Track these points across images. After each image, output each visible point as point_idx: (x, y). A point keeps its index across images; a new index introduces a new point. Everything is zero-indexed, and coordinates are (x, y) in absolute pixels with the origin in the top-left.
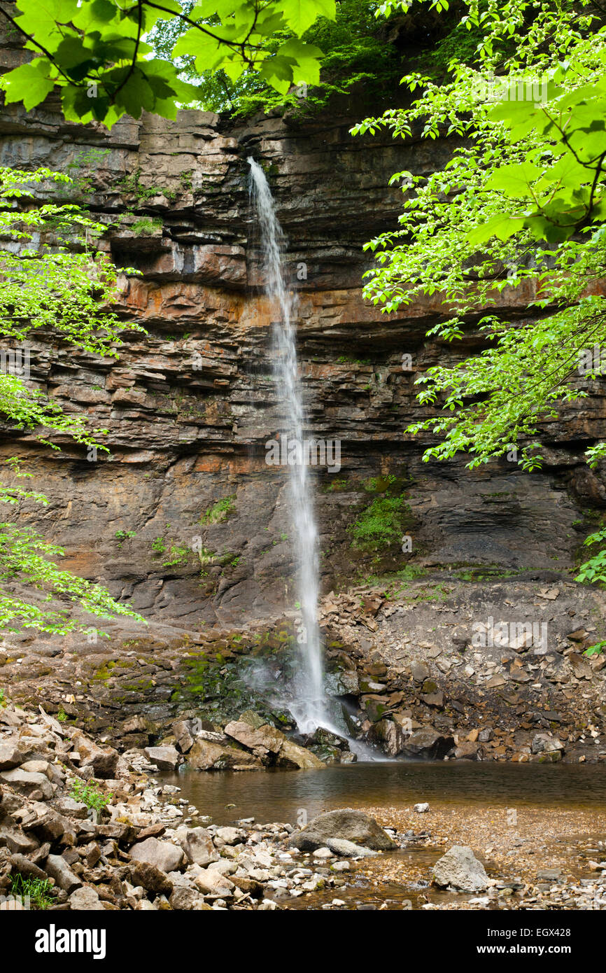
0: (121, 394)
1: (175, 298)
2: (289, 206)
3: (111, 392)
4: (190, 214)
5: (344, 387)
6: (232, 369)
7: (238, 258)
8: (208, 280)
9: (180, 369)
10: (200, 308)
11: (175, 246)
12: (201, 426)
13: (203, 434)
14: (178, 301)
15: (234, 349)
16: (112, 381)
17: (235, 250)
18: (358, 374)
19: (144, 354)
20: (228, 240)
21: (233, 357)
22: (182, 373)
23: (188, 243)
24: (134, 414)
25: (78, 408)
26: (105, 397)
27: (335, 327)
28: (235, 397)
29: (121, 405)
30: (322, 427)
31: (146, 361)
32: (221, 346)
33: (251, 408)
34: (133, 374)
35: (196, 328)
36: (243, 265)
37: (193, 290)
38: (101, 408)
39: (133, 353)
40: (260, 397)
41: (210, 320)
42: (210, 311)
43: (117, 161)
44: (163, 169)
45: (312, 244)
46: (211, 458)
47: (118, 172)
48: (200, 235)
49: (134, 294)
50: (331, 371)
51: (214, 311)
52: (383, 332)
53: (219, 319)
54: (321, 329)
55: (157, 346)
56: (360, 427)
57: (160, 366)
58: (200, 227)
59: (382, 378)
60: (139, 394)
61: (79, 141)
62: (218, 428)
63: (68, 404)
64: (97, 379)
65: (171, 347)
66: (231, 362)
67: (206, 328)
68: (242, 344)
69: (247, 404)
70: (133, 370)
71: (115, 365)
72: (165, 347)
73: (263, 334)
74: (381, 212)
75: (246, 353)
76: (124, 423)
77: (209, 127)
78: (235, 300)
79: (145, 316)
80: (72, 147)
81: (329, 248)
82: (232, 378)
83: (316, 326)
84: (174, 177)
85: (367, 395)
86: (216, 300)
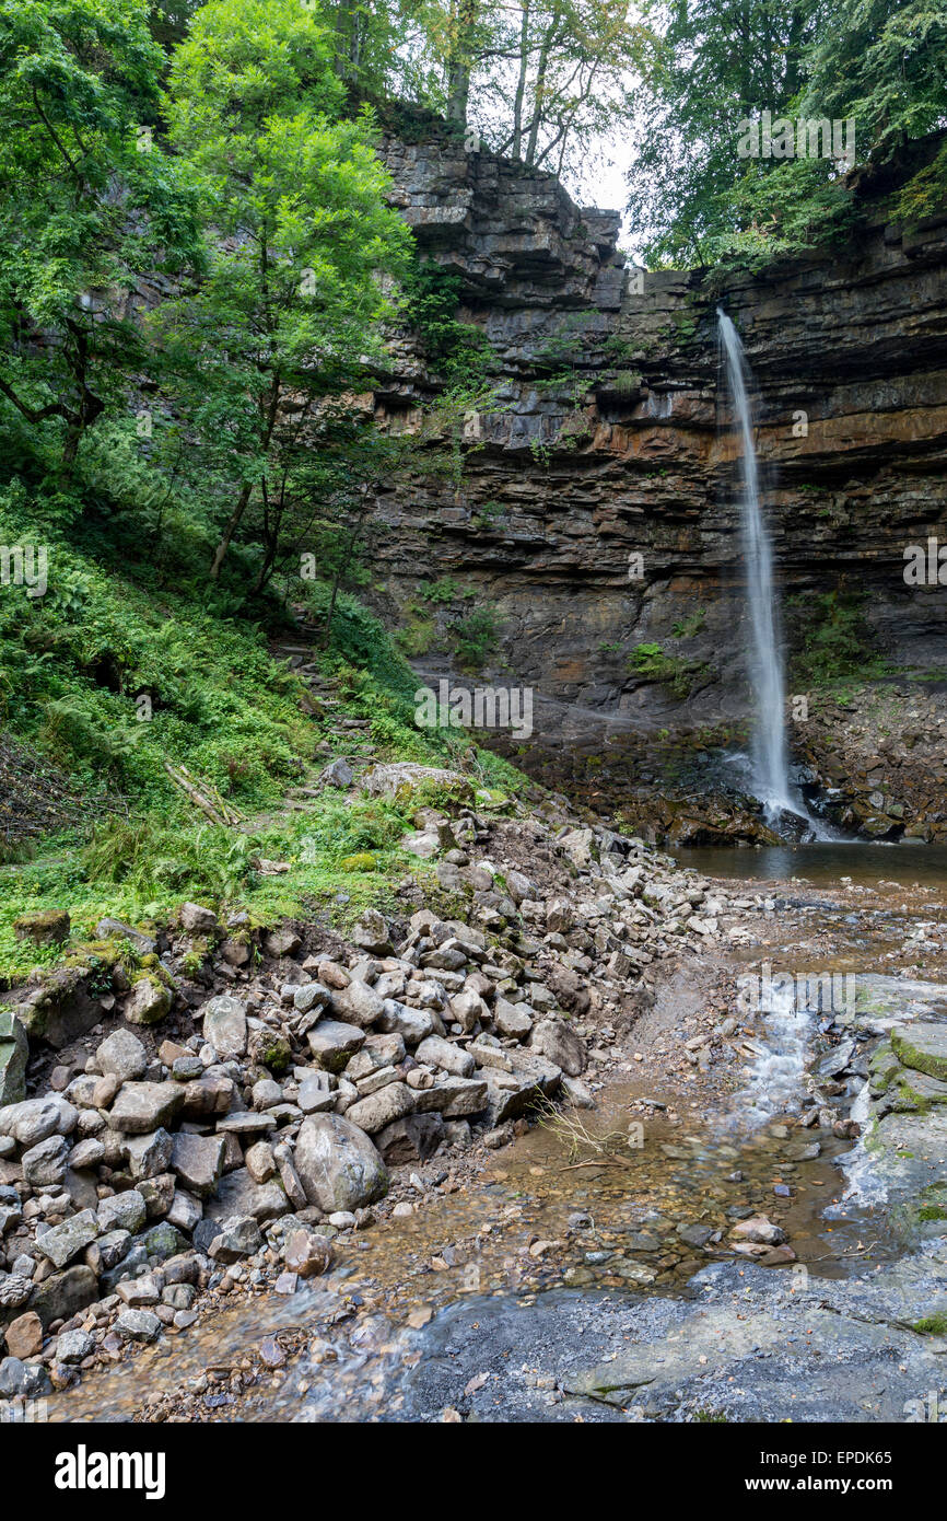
0: (605, 527)
1: (652, 440)
2: (754, 350)
3: (597, 525)
4: (665, 365)
5: (803, 512)
6: (702, 501)
7: (708, 401)
8: (680, 422)
9: (656, 502)
10: (673, 448)
11: (651, 394)
12: (674, 552)
13: (676, 559)
14: (656, 443)
15: (704, 483)
16: (597, 516)
17: (705, 394)
18: (817, 500)
19: (624, 491)
20: (699, 386)
21: (702, 490)
22: (658, 506)
23: (662, 392)
24: (616, 543)
25: (570, 540)
26: (592, 530)
27: (797, 458)
28: (704, 525)
29: (606, 536)
30: (783, 549)
31: (626, 498)
32: (692, 480)
33: (717, 534)
34: (615, 508)
35: (671, 465)
36: (712, 406)
37: (667, 432)
38: (590, 539)
39: (616, 490)
40: (726, 523)
41: (682, 459)
42: (682, 450)
43: (602, 322)
44: (642, 326)
45: (776, 384)
46: (682, 579)
47: (602, 333)
48: (675, 383)
49: (617, 439)
50: (790, 499)
51: (685, 449)
52: (841, 460)
53: (691, 457)
54: (784, 461)
55: (636, 483)
56: (818, 547)
57: (639, 501)
58: (674, 375)
59: (841, 502)
60: (620, 526)
61: (569, 308)
62: (689, 553)
63: (560, 537)
64: (585, 515)
65: (647, 484)
66: (700, 495)
67: (678, 465)
68: (711, 477)
69: (715, 530)
70: (614, 506)
71: (600, 502)
72: (642, 484)
73: (730, 468)
74: (840, 350)
75: (714, 485)
76: (608, 551)
77: (682, 284)
78: (704, 439)
79: (626, 458)
80: (564, 314)
81: (791, 386)
82: (702, 508)
83: (779, 458)
84: (651, 333)
85: (826, 520)
86: (688, 440)
